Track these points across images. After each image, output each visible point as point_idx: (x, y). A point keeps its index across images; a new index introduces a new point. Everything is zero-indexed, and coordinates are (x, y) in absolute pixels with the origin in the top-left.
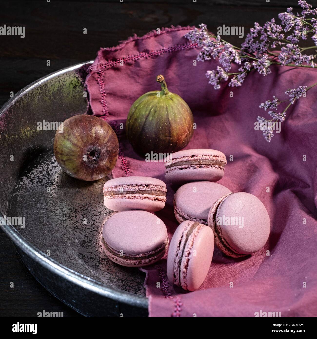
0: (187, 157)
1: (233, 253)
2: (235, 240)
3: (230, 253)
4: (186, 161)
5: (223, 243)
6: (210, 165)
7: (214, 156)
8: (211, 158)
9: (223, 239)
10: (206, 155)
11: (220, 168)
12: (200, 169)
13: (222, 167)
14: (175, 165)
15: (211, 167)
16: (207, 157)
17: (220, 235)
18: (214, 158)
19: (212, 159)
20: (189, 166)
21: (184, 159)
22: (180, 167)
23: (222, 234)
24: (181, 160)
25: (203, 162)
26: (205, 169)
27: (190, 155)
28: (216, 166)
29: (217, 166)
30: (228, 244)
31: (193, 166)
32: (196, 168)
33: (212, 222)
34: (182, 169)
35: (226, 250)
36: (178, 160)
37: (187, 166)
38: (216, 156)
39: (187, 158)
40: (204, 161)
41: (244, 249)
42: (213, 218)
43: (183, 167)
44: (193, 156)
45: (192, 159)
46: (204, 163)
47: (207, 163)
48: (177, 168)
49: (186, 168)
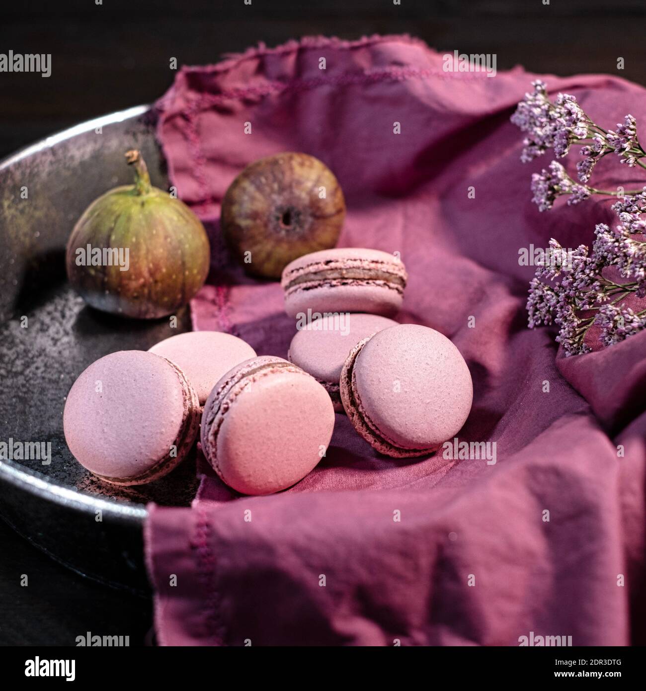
0: (317, 264)
1: (391, 447)
2: (388, 419)
3: (384, 448)
4: (315, 273)
5: (368, 428)
6: (365, 279)
7: (373, 262)
8: (366, 264)
9: (365, 418)
10: (355, 260)
11: (388, 286)
12: (342, 289)
13: (392, 285)
14: (297, 281)
15: (368, 283)
16: (357, 263)
17: (360, 410)
18: (373, 265)
19: (367, 267)
20: (322, 283)
21: (312, 269)
22: (304, 285)
23: (363, 408)
24: (307, 270)
25: (348, 272)
26: (353, 287)
27: (323, 261)
28: (378, 282)
29: (381, 282)
30: (377, 429)
31: (328, 281)
32: (334, 286)
33: (346, 385)
34: (307, 289)
35: (375, 441)
36: (301, 272)
37: (316, 283)
38: (377, 262)
39: (316, 267)
40: (350, 270)
41: (409, 437)
42: (348, 377)
43: (309, 284)
44: (327, 263)
45: (326, 267)
46: (351, 275)
47: (357, 276)
48: (300, 288)
49: (316, 287)
